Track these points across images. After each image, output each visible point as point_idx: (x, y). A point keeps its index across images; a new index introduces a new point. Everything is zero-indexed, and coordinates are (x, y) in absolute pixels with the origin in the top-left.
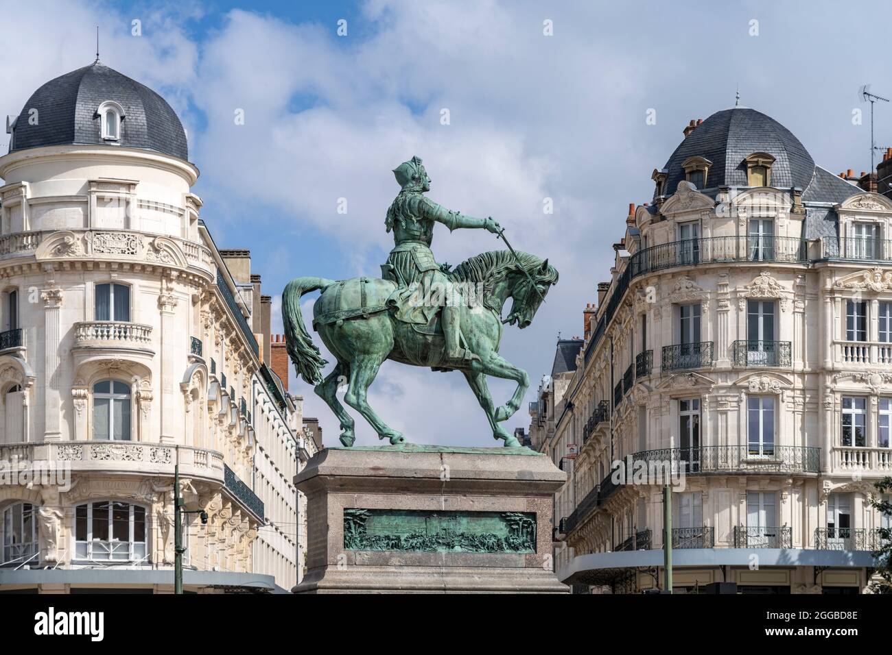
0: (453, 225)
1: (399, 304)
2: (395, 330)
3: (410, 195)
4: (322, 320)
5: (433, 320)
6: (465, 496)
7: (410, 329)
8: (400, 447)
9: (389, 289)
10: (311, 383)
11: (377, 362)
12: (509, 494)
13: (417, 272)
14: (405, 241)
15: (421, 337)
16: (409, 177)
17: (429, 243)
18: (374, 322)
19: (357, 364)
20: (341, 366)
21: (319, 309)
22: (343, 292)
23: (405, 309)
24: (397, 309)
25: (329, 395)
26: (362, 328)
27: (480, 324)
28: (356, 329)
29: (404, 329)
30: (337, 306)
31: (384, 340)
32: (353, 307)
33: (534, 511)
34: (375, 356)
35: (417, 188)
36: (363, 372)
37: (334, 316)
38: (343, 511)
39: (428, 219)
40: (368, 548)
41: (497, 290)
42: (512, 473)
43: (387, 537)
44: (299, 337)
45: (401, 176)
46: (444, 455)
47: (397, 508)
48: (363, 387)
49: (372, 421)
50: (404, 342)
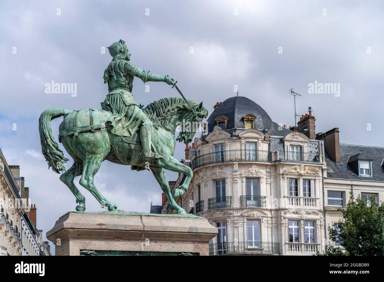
0: (146, 79)
1: (113, 124)
2: (111, 140)
3: (118, 61)
4: (65, 133)
5: (134, 135)
6: (156, 242)
7: (120, 140)
8: (115, 212)
9: (107, 116)
10: (58, 172)
11: (100, 160)
12: (183, 241)
13: (124, 106)
14: (116, 88)
15: (127, 145)
16: (118, 51)
17: (131, 90)
18: (98, 135)
19: (87, 160)
20: (77, 164)
21: (62, 127)
22: (78, 116)
23: (117, 128)
24: (112, 127)
25: (69, 181)
26: (90, 138)
27: (163, 138)
28: (86, 139)
29: (116, 140)
30: (75, 124)
31: (104, 146)
32: (84, 125)
33: (198, 252)
34: (98, 156)
35: (123, 57)
36: (91, 165)
37: (73, 131)
38: (79, 252)
39: (130, 75)
41: (172, 120)
42: (185, 228)
44: (50, 144)
45: (113, 50)
46: (143, 217)
47: (114, 250)
48: (91, 175)
49: (98, 197)
50: (117, 148)
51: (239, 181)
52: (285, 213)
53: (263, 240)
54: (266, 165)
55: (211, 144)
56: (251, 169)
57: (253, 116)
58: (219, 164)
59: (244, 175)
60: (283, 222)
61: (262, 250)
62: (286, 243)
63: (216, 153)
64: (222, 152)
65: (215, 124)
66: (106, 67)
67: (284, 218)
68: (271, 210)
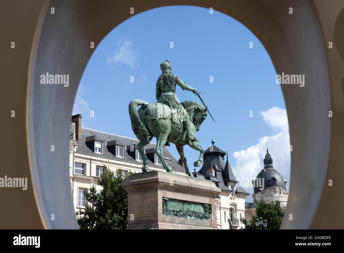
2: (172, 125)
4: (150, 118)
6: (194, 196)
7: (176, 126)
12: (205, 196)
13: (176, 104)
15: (179, 130)
16: (168, 67)
18: (167, 121)
19: (160, 137)
21: (145, 113)
26: (164, 123)
28: (162, 123)
29: (174, 125)
30: (156, 112)
31: (169, 128)
33: (211, 204)
36: (163, 141)
37: (155, 117)
38: (162, 198)
40: (169, 215)
42: (208, 187)
43: (173, 211)
46: (188, 178)
48: (162, 147)
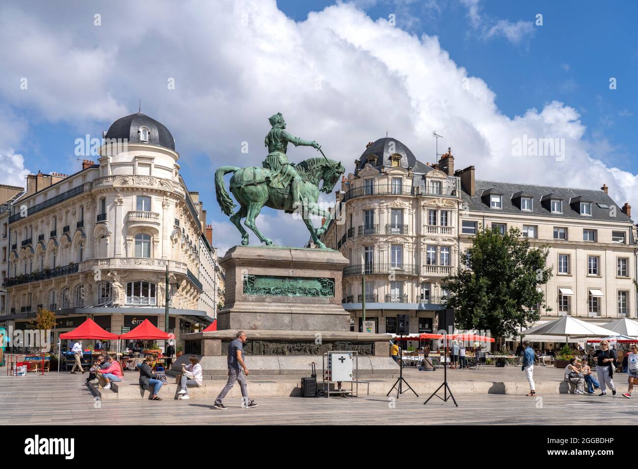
0: (297, 144)
1: (271, 179)
2: (269, 191)
3: (276, 130)
4: (235, 186)
5: (287, 187)
6: (302, 270)
8: (271, 246)
9: (267, 172)
10: (229, 215)
11: (260, 206)
12: (322, 269)
13: (280, 164)
14: (274, 151)
15: (281, 195)
16: (276, 121)
17: (285, 152)
18: (259, 187)
19: (251, 207)
20: (243, 209)
21: (233, 181)
22: (245, 172)
23: (274, 182)
24: (270, 181)
25: (237, 222)
26: (253, 190)
27: (309, 190)
28: (250, 190)
30: (242, 179)
31: (264, 196)
32: (249, 180)
33: (334, 278)
34: (259, 203)
35: (280, 127)
36: (254, 210)
37: (240, 184)
38: (244, 276)
39: (285, 141)
40: (255, 294)
41: (317, 175)
42: (324, 259)
43: (264, 289)
44: (223, 193)
45: (272, 121)
46: (292, 250)
47: (269, 275)
48: (253, 218)
49: (258, 234)
50: (273, 197)
51: (385, 211)
52: (424, 240)
53: (405, 263)
54: (409, 199)
55: (362, 179)
56: (395, 201)
57: (400, 155)
58: (369, 196)
59: (390, 207)
60: (422, 247)
61: (403, 271)
62: (424, 266)
63: (367, 187)
64: (372, 186)
65: (367, 162)
66: (267, 134)
67: (424, 244)
68: (412, 237)
